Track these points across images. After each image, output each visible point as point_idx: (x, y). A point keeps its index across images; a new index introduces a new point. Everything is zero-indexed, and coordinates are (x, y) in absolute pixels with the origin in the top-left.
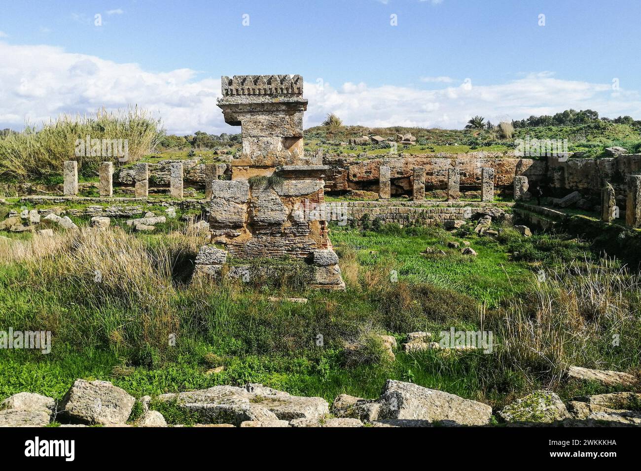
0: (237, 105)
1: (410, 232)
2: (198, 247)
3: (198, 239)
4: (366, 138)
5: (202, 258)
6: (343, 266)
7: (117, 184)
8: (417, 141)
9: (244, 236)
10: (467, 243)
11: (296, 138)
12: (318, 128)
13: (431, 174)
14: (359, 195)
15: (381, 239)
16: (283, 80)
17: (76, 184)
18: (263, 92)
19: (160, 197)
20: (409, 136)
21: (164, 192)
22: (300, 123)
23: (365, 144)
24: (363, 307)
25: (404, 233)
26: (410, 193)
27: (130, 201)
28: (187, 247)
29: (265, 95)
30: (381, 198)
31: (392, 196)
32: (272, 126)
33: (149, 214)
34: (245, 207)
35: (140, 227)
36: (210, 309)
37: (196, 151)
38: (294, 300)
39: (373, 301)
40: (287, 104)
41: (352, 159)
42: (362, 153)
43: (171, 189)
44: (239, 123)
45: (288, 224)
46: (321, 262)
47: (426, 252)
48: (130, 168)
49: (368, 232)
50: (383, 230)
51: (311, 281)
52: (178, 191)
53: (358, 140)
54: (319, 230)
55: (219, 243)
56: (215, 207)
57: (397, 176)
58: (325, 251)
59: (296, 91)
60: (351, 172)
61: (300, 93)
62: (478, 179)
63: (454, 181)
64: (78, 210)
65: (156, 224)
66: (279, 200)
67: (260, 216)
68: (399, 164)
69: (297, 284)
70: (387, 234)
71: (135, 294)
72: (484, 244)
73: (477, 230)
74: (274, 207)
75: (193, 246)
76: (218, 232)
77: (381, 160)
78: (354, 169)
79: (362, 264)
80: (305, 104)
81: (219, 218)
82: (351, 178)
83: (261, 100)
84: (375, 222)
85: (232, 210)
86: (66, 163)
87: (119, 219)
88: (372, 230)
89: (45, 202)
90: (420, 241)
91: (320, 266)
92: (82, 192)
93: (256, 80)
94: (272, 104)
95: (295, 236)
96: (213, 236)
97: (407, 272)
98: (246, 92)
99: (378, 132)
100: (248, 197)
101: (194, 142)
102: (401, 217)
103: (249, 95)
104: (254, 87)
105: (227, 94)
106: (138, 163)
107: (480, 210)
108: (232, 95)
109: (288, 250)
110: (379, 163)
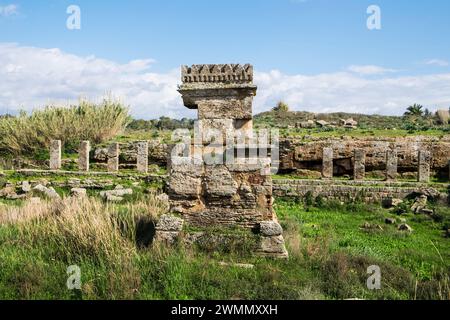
0: (195, 91)
1: (350, 208)
2: (159, 215)
3: (159, 209)
4: (312, 122)
5: (161, 225)
6: (287, 237)
7: (92, 160)
8: (358, 125)
9: (198, 207)
10: (403, 219)
11: (246, 119)
12: (268, 113)
13: (371, 156)
14: (304, 174)
15: (323, 214)
16: (235, 68)
17: (60, 159)
18: (217, 79)
19: (128, 172)
20: (351, 121)
21: (132, 167)
22: (250, 106)
23: (309, 128)
24: (305, 274)
25: (345, 209)
26: (351, 173)
27: (103, 175)
28: (149, 215)
29: (219, 81)
30: (323, 176)
31: (334, 175)
32: (224, 109)
33: (119, 186)
34: (199, 181)
35: (110, 197)
36: (166, 269)
37: (160, 132)
38: (241, 265)
39: (313, 269)
40: (239, 89)
41: (297, 141)
42: (307, 135)
43: (138, 165)
44: (196, 107)
45: (237, 197)
46: (267, 232)
47: (364, 227)
48: (104, 147)
49: (311, 208)
50: (324, 207)
51: (257, 249)
52: (143, 167)
53: (303, 123)
54: (266, 204)
55: (177, 213)
56: (173, 180)
57: (339, 157)
58: (271, 222)
59: (247, 78)
60: (297, 152)
61: (250, 80)
62: (414, 161)
63: (392, 162)
64: (60, 182)
65: (124, 196)
66: (230, 176)
67: (213, 189)
68: (341, 146)
69: (244, 251)
70: (329, 210)
71: (104, 254)
72: (420, 221)
73: (413, 208)
74: (226, 182)
75: (155, 215)
76: (176, 203)
77: (325, 142)
78: (299, 150)
79: (305, 236)
80: (254, 89)
81: (177, 190)
82: (297, 158)
83: (216, 86)
84: (318, 199)
85: (188, 183)
86: (52, 141)
87: (93, 190)
88: (315, 206)
89: (35, 175)
90: (359, 216)
91: (265, 235)
92: (64, 166)
93: (212, 68)
94: (225, 89)
95: (243, 208)
96: (172, 206)
97: (346, 245)
98: (203, 79)
99: (322, 117)
100: (203, 172)
101: (159, 126)
102: (342, 194)
103: (205, 81)
104: (210, 74)
105: (186, 81)
106: (110, 142)
107: (416, 190)
108: (190, 81)
109: (237, 221)
110: (322, 145)
